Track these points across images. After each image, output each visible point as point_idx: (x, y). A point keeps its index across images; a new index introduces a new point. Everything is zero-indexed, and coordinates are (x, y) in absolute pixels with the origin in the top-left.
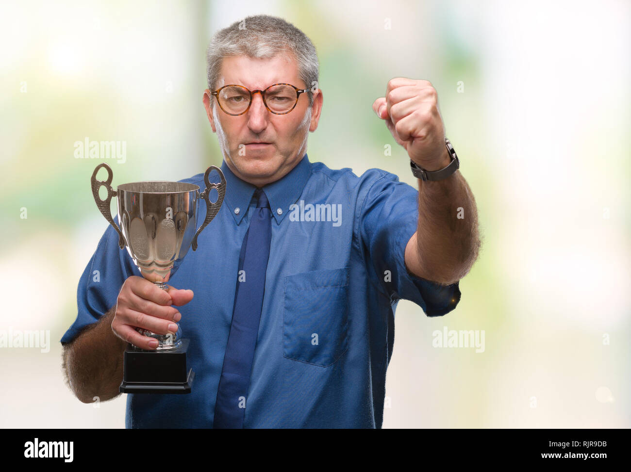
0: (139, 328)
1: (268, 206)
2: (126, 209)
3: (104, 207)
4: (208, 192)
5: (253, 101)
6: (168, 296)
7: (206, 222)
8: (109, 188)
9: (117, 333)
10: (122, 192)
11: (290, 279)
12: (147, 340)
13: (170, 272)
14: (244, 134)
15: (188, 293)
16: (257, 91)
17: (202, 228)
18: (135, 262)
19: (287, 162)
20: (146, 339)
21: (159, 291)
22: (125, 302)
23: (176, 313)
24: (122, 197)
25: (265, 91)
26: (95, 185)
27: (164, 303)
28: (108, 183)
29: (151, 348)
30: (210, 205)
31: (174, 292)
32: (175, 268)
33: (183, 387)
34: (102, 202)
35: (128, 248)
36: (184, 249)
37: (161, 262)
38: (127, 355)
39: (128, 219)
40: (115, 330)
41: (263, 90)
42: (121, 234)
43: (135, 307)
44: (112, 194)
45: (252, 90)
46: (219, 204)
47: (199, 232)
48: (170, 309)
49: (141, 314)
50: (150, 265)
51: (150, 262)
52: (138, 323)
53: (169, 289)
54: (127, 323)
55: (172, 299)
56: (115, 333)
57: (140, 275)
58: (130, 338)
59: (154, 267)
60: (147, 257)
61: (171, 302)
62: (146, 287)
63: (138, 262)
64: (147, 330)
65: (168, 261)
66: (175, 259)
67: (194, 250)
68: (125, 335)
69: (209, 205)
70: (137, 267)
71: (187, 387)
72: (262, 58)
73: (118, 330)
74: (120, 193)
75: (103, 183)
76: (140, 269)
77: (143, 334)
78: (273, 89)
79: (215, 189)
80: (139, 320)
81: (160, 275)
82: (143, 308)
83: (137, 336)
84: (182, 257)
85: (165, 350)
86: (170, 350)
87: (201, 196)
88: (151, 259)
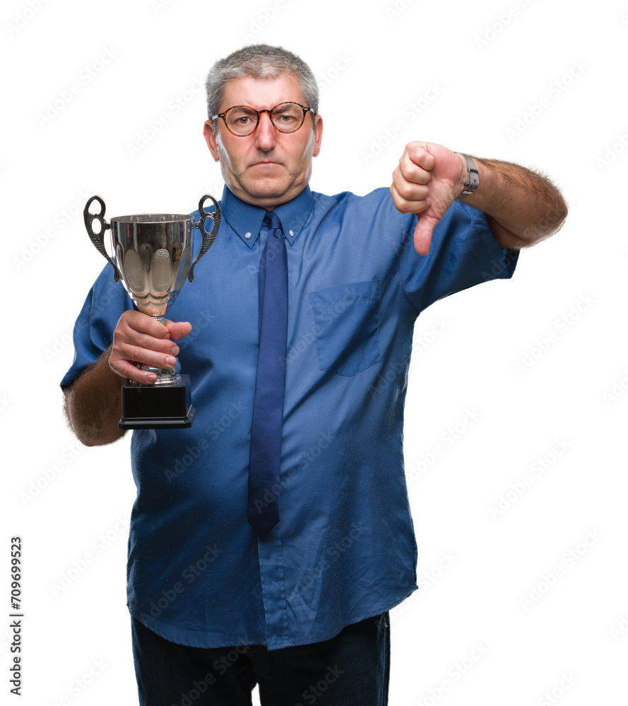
0: (138, 363)
1: (281, 227)
2: (119, 241)
3: (98, 240)
4: (202, 222)
5: (260, 121)
6: (166, 329)
7: (202, 252)
8: (102, 221)
9: (115, 368)
10: (116, 223)
11: (316, 294)
12: (147, 374)
13: (166, 304)
14: (253, 156)
15: (186, 325)
16: (264, 111)
17: (198, 259)
18: (131, 295)
19: (296, 183)
20: (145, 373)
21: (156, 324)
22: (121, 336)
23: (174, 346)
24: (116, 228)
25: (272, 110)
26: (88, 218)
27: (161, 336)
28: (101, 216)
29: (149, 383)
30: (206, 235)
31: (171, 325)
32: (172, 301)
33: (183, 422)
34: (96, 235)
35: (123, 282)
36: (179, 281)
37: (156, 294)
38: (126, 390)
39: (122, 251)
40: (112, 366)
41: (270, 110)
42: (115, 267)
43: (131, 341)
44: (105, 227)
45: (259, 111)
46: (215, 233)
47: (195, 263)
48: (167, 343)
49: (138, 347)
50: (146, 297)
51: (146, 294)
52: (135, 356)
53: (166, 323)
54: (124, 358)
55: (170, 332)
56: (112, 369)
57: (136, 308)
58: (127, 374)
59: (150, 299)
60: (142, 290)
61: (168, 335)
62: (143, 320)
63: (134, 295)
64: (145, 364)
65: (165, 293)
66: (172, 290)
67: (191, 281)
68: (122, 371)
69: (204, 235)
70: (133, 301)
71: (188, 422)
72: (266, 78)
73: (115, 366)
74: (113, 225)
75: (96, 216)
76: (135, 302)
77: (140, 369)
78: (279, 108)
79: (210, 219)
80: (136, 354)
81: (157, 308)
82: (139, 341)
83: (134, 371)
84: (178, 289)
85: (164, 384)
86: (168, 384)
87: (196, 226)
88: (146, 291)
